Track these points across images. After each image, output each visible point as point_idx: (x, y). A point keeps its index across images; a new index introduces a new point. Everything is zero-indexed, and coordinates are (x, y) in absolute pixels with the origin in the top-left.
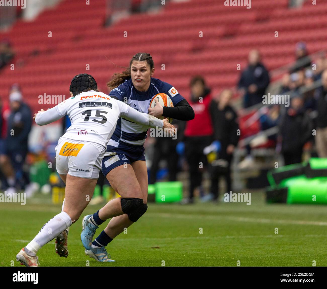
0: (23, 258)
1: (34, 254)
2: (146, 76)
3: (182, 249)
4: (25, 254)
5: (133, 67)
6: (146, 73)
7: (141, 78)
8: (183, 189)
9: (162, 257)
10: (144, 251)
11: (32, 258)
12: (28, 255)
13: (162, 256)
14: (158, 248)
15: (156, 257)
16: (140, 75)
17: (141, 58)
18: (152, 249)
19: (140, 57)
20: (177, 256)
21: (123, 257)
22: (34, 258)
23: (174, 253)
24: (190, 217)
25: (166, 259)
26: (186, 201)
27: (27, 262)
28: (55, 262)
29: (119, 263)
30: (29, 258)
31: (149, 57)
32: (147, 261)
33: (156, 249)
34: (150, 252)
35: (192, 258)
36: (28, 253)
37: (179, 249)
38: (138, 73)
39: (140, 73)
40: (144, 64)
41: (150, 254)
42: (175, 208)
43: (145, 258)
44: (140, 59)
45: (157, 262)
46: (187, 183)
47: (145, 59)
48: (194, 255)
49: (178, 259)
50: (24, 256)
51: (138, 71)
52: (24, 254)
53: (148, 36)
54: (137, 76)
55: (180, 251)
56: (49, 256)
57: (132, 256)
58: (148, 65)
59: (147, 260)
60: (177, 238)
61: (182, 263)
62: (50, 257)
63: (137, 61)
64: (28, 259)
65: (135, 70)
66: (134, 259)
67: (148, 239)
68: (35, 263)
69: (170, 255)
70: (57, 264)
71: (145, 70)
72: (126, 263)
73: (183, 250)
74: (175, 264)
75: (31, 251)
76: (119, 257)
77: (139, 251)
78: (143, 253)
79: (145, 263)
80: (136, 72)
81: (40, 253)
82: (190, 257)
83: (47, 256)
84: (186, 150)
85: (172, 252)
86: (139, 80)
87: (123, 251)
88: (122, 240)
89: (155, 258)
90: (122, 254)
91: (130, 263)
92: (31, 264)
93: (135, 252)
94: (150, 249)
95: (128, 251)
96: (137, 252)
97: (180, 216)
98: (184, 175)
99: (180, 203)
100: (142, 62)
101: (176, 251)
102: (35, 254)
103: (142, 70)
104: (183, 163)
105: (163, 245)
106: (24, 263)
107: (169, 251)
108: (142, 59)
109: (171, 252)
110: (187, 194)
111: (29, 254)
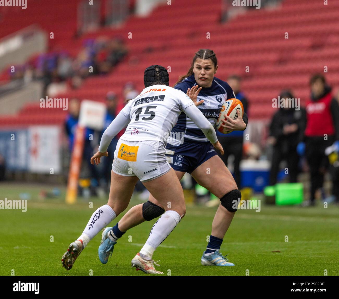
0: (138, 263)
1: (149, 258)
2: (210, 75)
3: (303, 253)
4: (141, 258)
5: (197, 65)
6: (210, 71)
7: (206, 76)
8: (304, 191)
9: (283, 262)
10: (264, 255)
11: (148, 261)
12: (143, 259)
13: (282, 260)
14: (279, 252)
15: (277, 261)
16: (205, 73)
17: (206, 56)
18: (272, 253)
19: (204, 55)
20: (298, 261)
21: (242, 261)
22: (150, 262)
23: (295, 258)
24: (312, 220)
25: (287, 263)
26: (307, 203)
27: (143, 267)
28: (172, 266)
29: (238, 268)
30: (145, 262)
31: (213, 54)
32: (267, 266)
33: (277, 253)
34: (270, 256)
35: (314, 263)
36: (143, 258)
37: (301, 253)
38: (202, 71)
39: (204, 71)
40: (208, 62)
41: (270, 258)
42: (295, 210)
43: (265, 262)
44: (204, 57)
45: (277, 266)
46: (308, 185)
47: (209, 57)
48: (316, 259)
49: (299, 263)
50: (140, 261)
51: (203, 69)
52: (139, 259)
53: (266, 33)
54: (201, 74)
55: (302, 255)
56: (165, 260)
57: (251, 260)
58: (212, 64)
59: (267, 264)
60: (298, 242)
61: (304, 267)
62: (167, 261)
63: (201, 59)
64: (144, 264)
65: (199, 68)
66: (253, 263)
67: (268, 243)
68: (151, 267)
69: (291, 259)
70: (174, 268)
71: (210, 69)
72: (245, 267)
73: (305, 254)
74: (296, 269)
75: (146, 255)
76: (238, 262)
77: (259, 255)
78: (263, 257)
79: (265, 268)
80: (200, 70)
81: (157, 257)
82: (312, 262)
83: (163, 260)
84: (306, 150)
85: (294, 256)
86: (203, 78)
87: (243, 255)
88: (241, 244)
89: (276, 263)
90: (241, 258)
91: (250, 267)
92: (147, 268)
93: (254, 257)
94: (270, 253)
95: (247, 255)
96: (257, 256)
97: (301, 219)
98: (305, 177)
99: (300, 206)
100: (207, 60)
101: (297, 255)
102: (151, 258)
103: (207, 68)
104: (304, 164)
105: (283, 249)
106: (140, 267)
107: (290, 256)
108: (207, 58)
109: (292, 256)
110: (308, 196)
111: (145, 258)
